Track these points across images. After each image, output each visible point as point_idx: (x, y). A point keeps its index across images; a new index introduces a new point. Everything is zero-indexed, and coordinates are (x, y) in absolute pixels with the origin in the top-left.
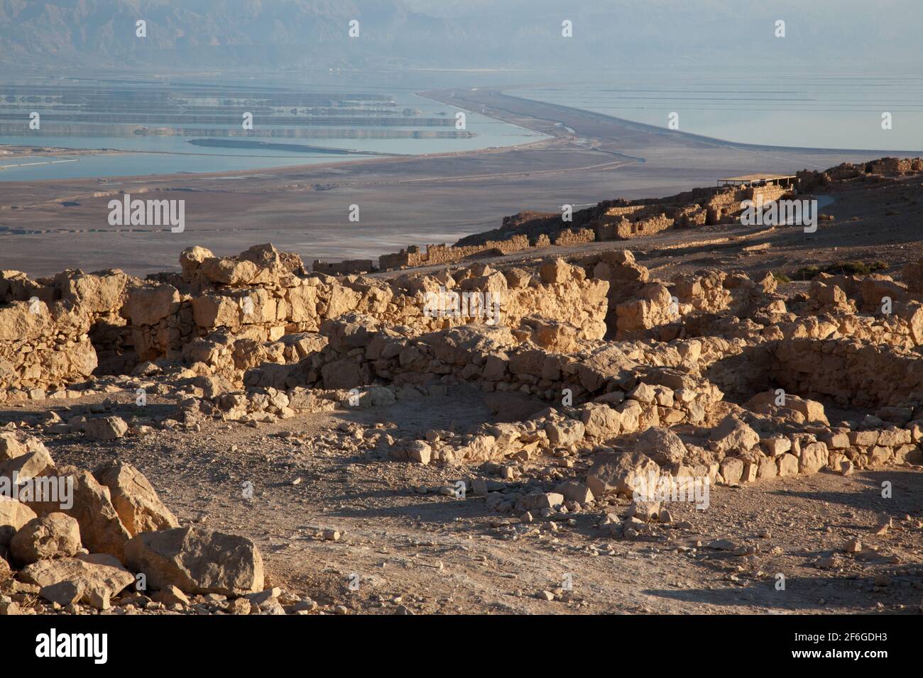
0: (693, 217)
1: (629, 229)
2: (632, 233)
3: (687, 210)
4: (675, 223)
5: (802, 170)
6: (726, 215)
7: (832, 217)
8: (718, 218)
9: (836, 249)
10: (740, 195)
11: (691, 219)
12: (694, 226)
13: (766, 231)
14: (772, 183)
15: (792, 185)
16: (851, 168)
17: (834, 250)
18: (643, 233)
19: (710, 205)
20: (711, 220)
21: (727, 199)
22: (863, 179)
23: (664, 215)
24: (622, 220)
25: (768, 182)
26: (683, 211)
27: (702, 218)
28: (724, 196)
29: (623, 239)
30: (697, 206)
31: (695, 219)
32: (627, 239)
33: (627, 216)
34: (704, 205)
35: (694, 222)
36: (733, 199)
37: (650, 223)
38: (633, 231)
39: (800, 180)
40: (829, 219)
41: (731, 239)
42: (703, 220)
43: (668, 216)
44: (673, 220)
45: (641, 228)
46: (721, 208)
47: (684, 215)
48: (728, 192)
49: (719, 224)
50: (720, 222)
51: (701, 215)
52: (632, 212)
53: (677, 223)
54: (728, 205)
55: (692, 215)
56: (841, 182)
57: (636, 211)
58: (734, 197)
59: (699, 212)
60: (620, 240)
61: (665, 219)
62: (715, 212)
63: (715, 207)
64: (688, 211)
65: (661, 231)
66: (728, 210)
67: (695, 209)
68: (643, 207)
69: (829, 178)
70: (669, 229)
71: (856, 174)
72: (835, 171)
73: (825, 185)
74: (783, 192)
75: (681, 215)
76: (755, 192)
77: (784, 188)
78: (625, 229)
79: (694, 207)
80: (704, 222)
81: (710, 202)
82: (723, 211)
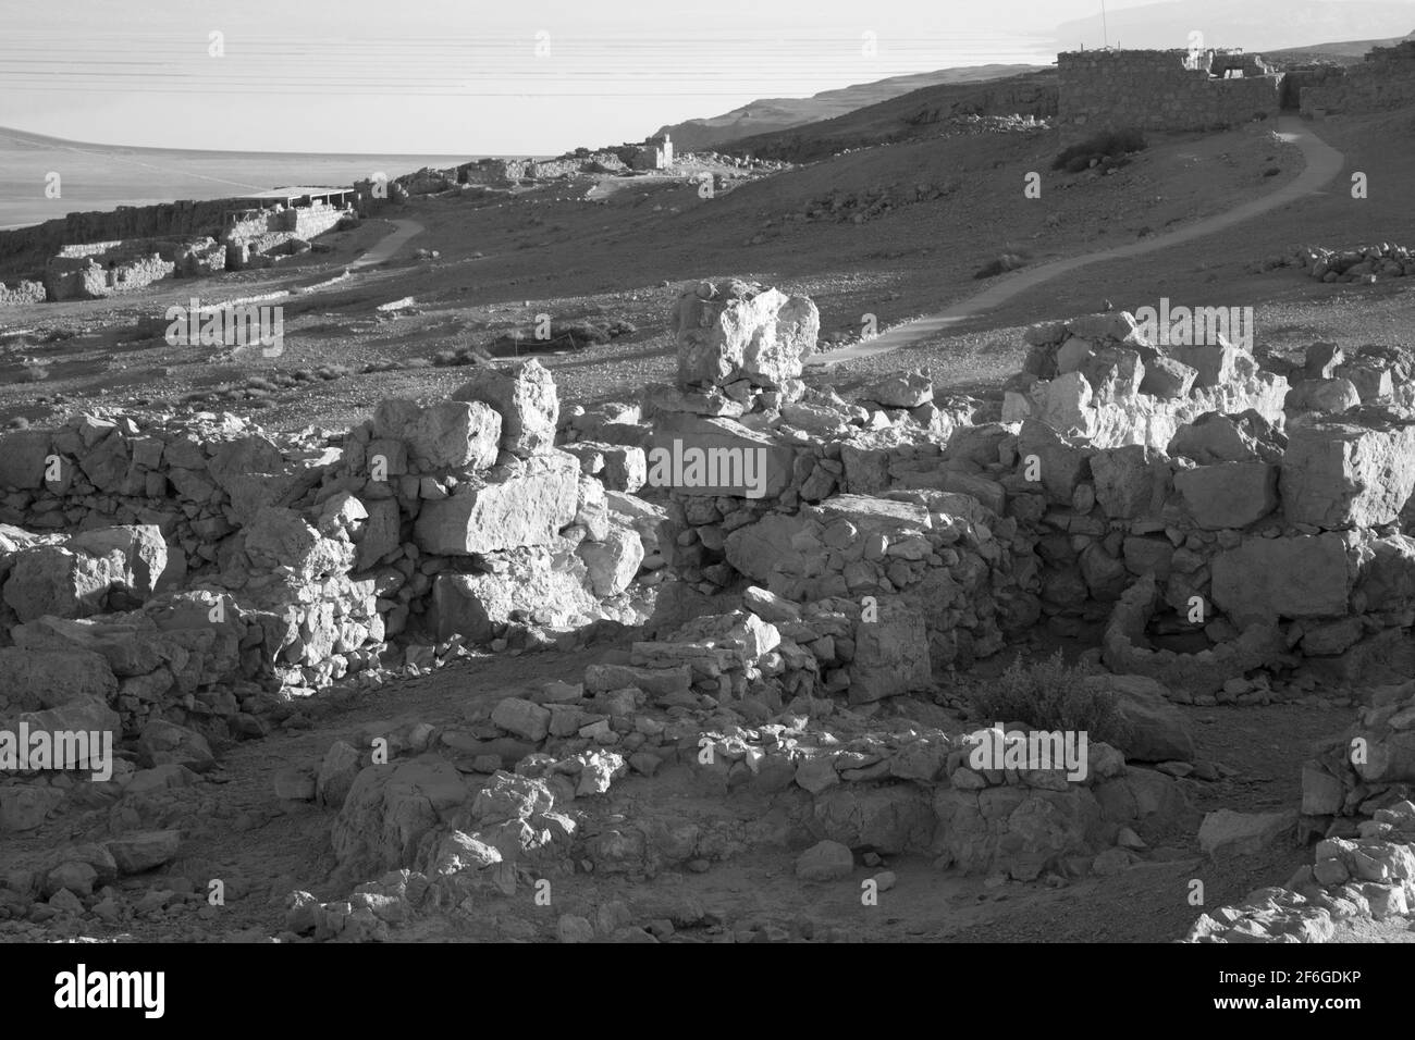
0: (205, 258)
1: (102, 280)
2: (107, 286)
3: (193, 247)
4: (175, 268)
5: (362, 180)
6: (258, 253)
7: (435, 254)
8: (245, 260)
9: (528, 303)
10: (276, 221)
11: (202, 262)
12: (207, 273)
13: (339, 279)
14: (321, 201)
15: (350, 204)
16: (437, 177)
17: (524, 305)
18: (126, 285)
19: (230, 237)
20: (233, 263)
21: (256, 228)
22: (459, 193)
23: (157, 255)
24: (89, 266)
25: (315, 198)
26: (188, 248)
27: (218, 259)
28: (251, 223)
29: (95, 297)
30: (210, 240)
31: (208, 261)
32: (102, 297)
33: (97, 258)
34: (220, 237)
35: (207, 266)
36: (266, 228)
37: (137, 270)
38: (109, 283)
39: (360, 196)
40: (431, 256)
41: (292, 293)
42: (220, 264)
43: (165, 258)
44: (173, 264)
45: (121, 279)
46: (248, 242)
47: (190, 254)
48: (257, 217)
49: (247, 268)
50: (249, 266)
51: (218, 254)
52: (102, 251)
53: (179, 268)
54: (258, 237)
55: (203, 255)
56: (426, 198)
57: (108, 250)
58: (267, 224)
59: (213, 249)
60: (89, 299)
61: (160, 262)
62: (240, 250)
63: (238, 242)
64: (196, 248)
65: (154, 283)
66: (259, 246)
67: (207, 246)
68: (119, 243)
69: (404, 192)
70: (167, 277)
71: (444, 186)
72: (412, 182)
73: (400, 204)
74: (339, 215)
75: (186, 255)
76: (299, 216)
77: (338, 209)
78: (95, 281)
79: (206, 241)
80: (223, 266)
81: (229, 232)
82: (251, 247)
